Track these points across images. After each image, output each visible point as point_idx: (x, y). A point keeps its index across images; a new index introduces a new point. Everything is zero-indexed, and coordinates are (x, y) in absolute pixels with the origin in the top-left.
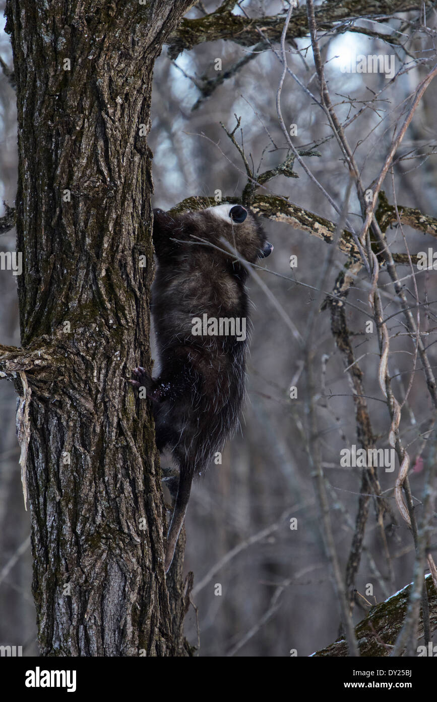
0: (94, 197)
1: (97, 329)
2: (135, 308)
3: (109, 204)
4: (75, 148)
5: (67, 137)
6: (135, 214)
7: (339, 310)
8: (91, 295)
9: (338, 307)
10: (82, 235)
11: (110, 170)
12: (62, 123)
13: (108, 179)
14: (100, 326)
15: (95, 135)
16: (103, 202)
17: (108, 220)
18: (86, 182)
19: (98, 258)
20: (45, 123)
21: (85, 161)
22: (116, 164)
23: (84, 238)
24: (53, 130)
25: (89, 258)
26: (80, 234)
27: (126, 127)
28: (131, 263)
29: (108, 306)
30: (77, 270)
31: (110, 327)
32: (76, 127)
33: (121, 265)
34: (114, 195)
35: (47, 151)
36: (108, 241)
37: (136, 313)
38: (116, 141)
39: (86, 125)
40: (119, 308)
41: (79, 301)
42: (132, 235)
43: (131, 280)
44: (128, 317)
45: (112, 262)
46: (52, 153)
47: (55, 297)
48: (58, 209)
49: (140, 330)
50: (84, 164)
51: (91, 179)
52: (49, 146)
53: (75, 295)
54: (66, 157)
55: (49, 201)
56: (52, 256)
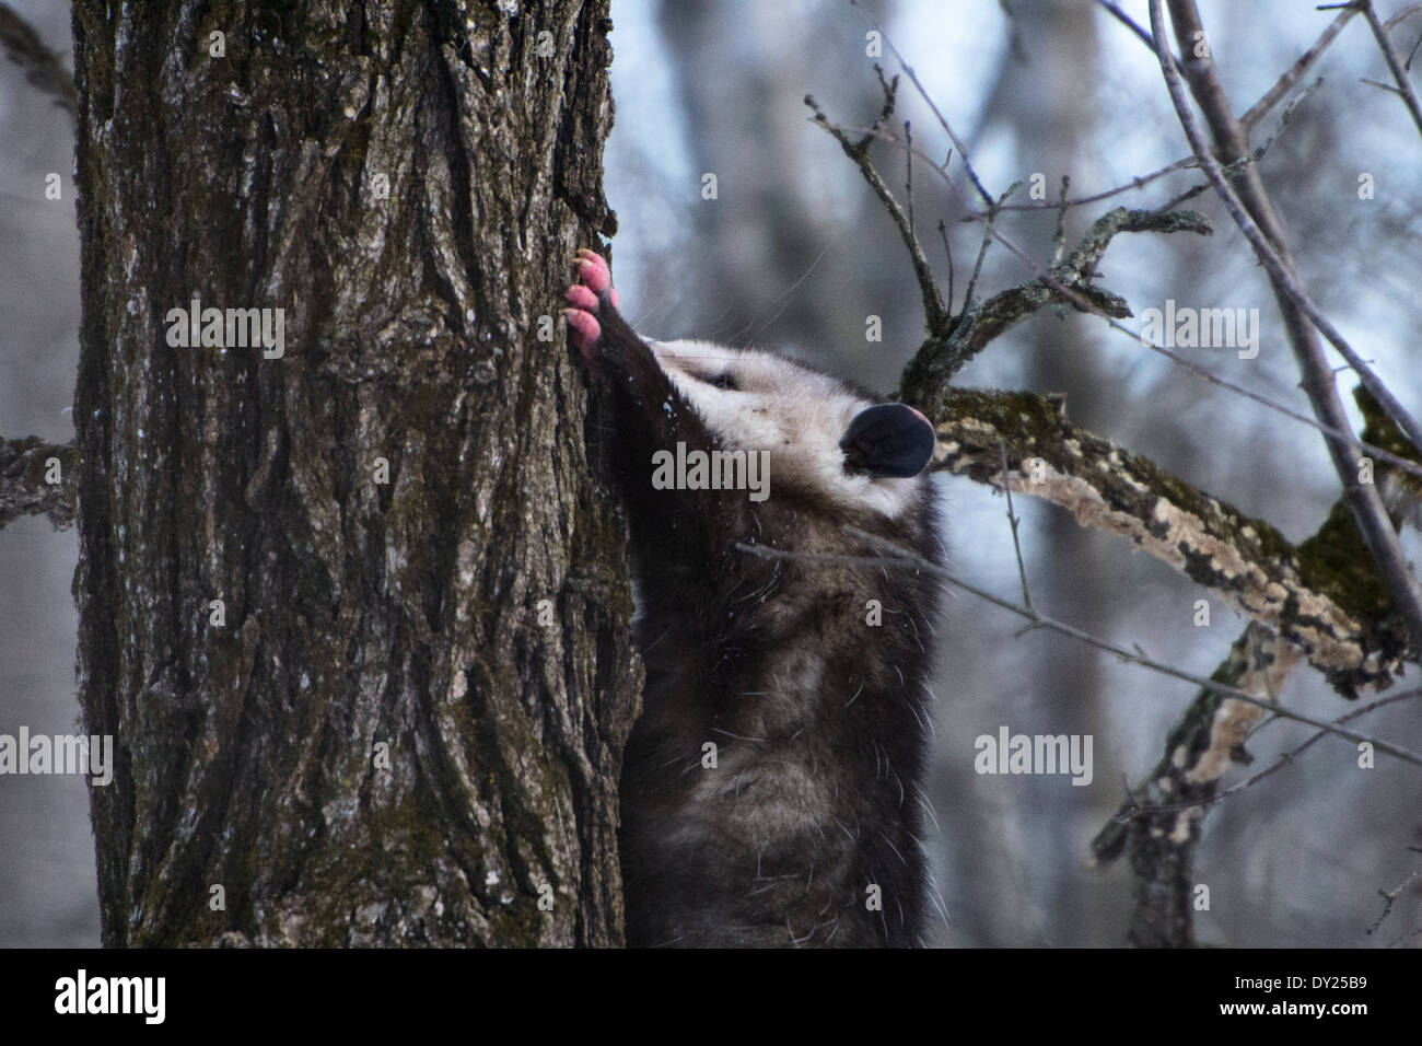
0: (416, 384)
1: (440, 908)
2: (573, 824)
3: (477, 414)
4: (336, 193)
5: (309, 147)
6: (565, 457)
7: (1173, 857)
8: (410, 772)
9: (1170, 846)
10: (368, 537)
11: (475, 277)
12: (285, 94)
13: (471, 315)
14: (451, 895)
15: (417, 140)
16: (451, 405)
17: (470, 476)
18: (384, 326)
19: (436, 626)
20: (212, 93)
21: (377, 243)
22: (499, 253)
23: (377, 547)
24: (247, 122)
25: (399, 625)
26: (362, 532)
27: (529, 108)
28: (559, 648)
29: (482, 814)
30: (353, 676)
31: (488, 901)
32: (341, 110)
33: (520, 655)
34: (494, 376)
35: (224, 203)
36: (474, 559)
37: (576, 846)
38: (496, 161)
39: (381, 100)
40: (520, 827)
41: (365, 798)
42: (557, 536)
43: (559, 716)
44: (555, 861)
45: (488, 645)
46: (243, 212)
47: (262, 784)
48: (273, 436)
49: (593, 914)
50: (375, 256)
51: (407, 314)
52: (232, 182)
53: (345, 775)
54: (304, 227)
55: (234, 402)
56: (250, 621)
